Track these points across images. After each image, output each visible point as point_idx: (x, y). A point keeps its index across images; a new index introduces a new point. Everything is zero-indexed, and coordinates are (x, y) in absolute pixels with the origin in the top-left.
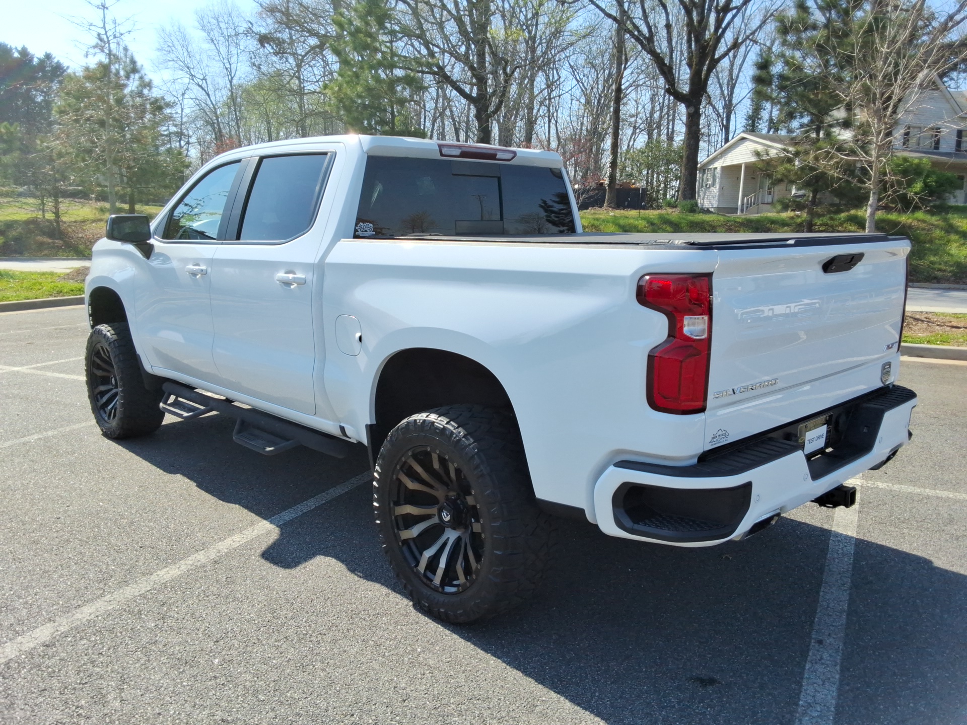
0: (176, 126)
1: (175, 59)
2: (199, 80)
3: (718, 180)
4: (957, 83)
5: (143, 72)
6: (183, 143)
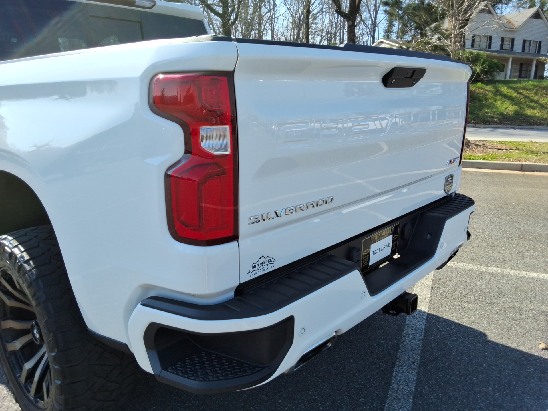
4: (501, 11)
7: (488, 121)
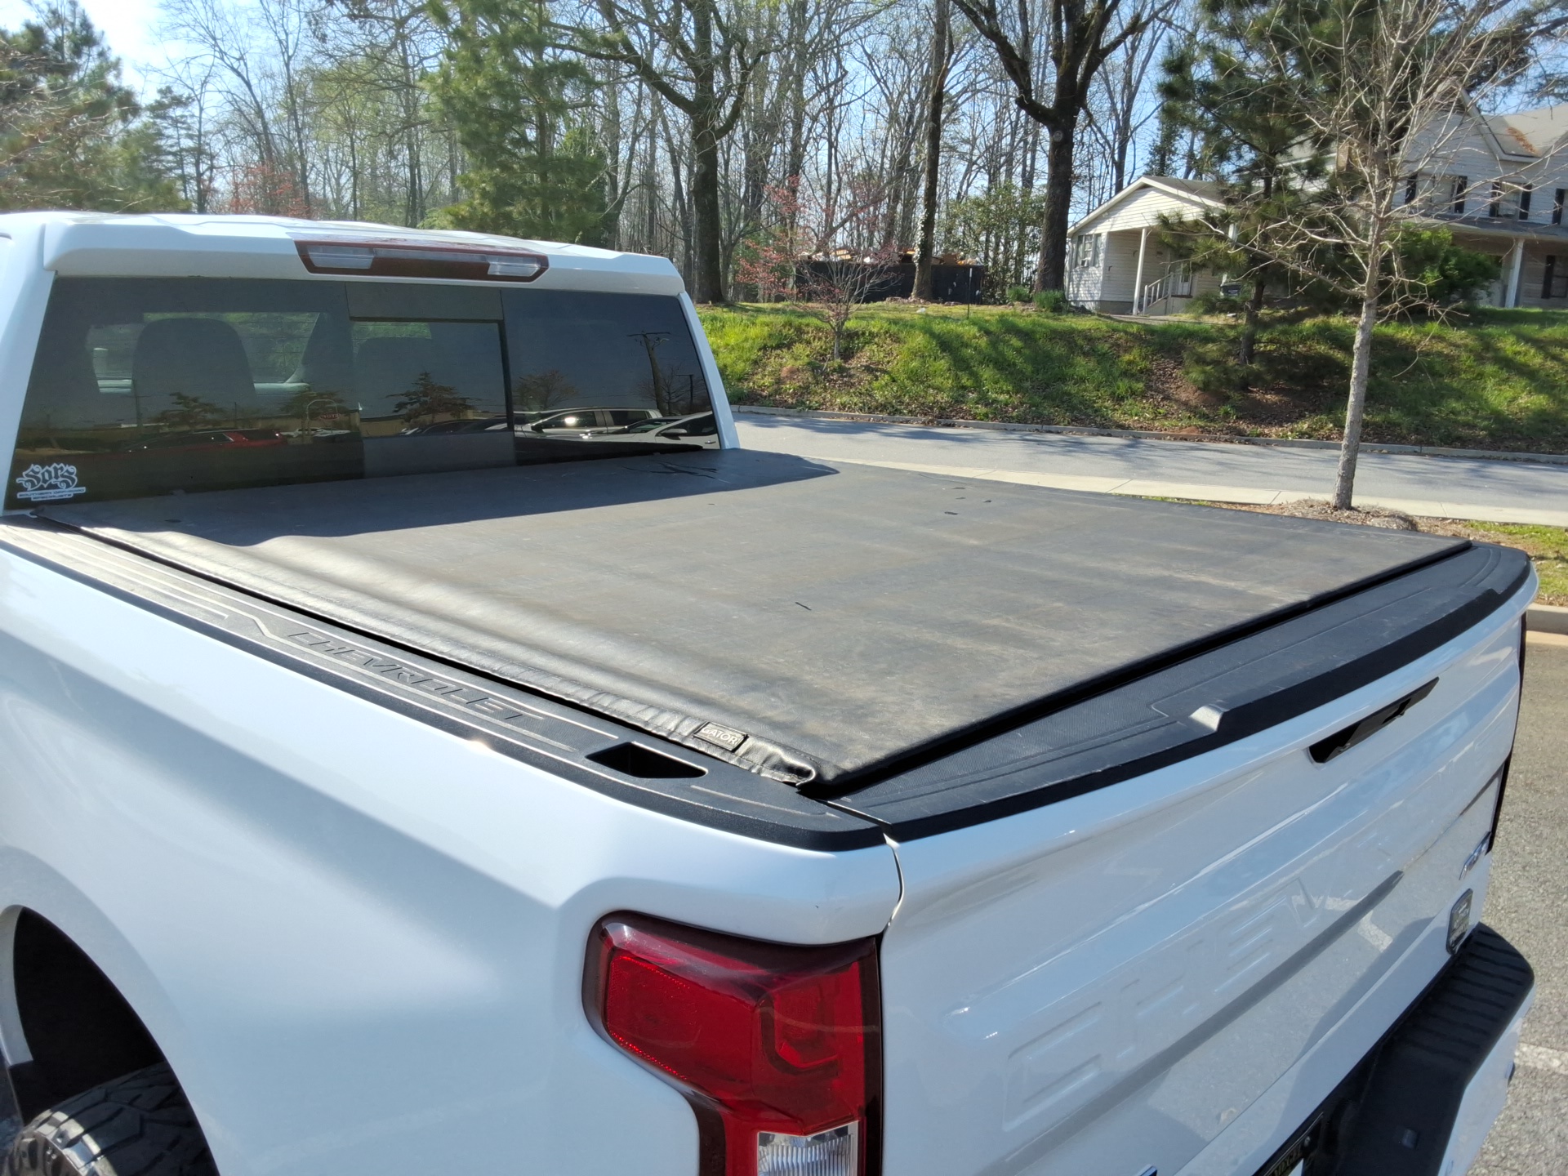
0: (190, 137)
1: (192, 23)
2: (233, 60)
3: (1102, 256)
4: (1492, 103)
5: (105, 44)
6: (203, 167)
7: (1459, 438)
